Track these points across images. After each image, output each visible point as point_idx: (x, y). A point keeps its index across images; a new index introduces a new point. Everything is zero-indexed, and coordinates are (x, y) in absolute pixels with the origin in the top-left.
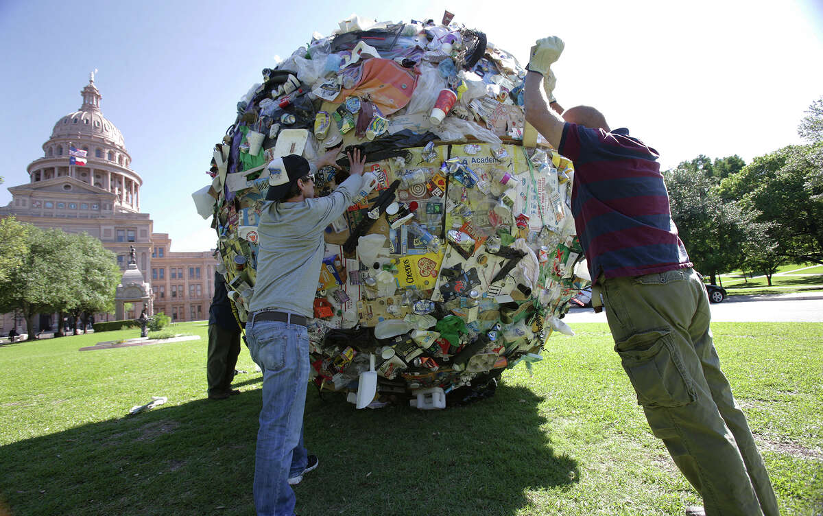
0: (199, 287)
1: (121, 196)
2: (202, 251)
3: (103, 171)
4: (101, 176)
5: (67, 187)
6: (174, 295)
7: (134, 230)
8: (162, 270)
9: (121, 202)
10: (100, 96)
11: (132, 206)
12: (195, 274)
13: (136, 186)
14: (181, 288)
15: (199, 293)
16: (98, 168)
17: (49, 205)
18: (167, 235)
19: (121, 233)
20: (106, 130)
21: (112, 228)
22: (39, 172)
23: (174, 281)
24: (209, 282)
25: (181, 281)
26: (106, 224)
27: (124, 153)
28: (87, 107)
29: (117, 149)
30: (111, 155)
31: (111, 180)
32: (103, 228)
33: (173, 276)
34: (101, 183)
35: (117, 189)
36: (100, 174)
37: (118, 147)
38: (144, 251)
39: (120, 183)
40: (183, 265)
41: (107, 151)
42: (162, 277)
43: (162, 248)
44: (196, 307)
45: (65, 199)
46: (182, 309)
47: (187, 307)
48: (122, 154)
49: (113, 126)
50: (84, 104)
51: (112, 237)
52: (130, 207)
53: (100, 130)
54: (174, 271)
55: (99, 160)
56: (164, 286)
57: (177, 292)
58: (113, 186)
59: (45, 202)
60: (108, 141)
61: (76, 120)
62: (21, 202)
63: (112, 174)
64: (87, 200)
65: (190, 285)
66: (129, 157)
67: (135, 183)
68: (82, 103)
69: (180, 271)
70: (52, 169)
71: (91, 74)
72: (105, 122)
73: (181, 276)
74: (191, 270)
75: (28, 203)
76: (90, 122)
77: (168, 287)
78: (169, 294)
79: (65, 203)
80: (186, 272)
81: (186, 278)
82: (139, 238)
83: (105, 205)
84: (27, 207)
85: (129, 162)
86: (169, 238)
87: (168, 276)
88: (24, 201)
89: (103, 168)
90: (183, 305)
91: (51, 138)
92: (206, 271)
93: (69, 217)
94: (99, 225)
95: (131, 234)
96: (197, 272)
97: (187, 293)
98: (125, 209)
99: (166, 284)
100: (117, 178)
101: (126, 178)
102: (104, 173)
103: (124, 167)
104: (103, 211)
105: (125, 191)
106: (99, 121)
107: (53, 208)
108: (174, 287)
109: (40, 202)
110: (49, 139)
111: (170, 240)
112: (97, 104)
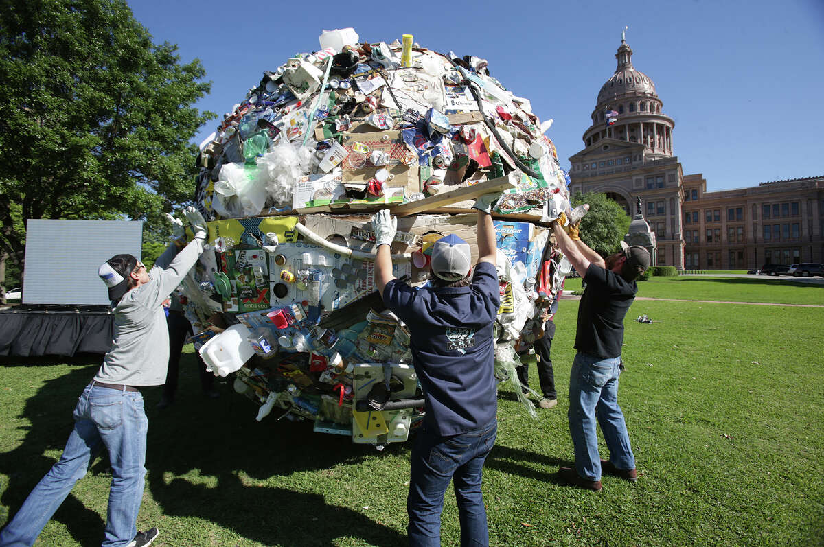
0: (740, 231)
1: (653, 144)
2: (746, 188)
3: (636, 124)
4: (635, 128)
5: (606, 147)
6: (709, 239)
7: (663, 176)
8: (696, 213)
9: (653, 150)
10: (630, 52)
11: (664, 151)
12: (735, 215)
13: (668, 129)
14: (718, 232)
15: (740, 238)
16: (631, 122)
17: (594, 166)
18: (701, 175)
19: (650, 181)
20: (637, 83)
21: (642, 177)
22: (591, 138)
23: (709, 225)
24: (755, 225)
25: (717, 224)
26: (637, 175)
27: (655, 99)
28: (622, 67)
29: (647, 98)
30: (643, 106)
31: (644, 131)
32: (634, 178)
33: (708, 219)
34: (635, 135)
35: (649, 137)
36: (634, 128)
37: (649, 95)
38: (672, 196)
39: (652, 131)
40: (720, 206)
41: (639, 103)
42: (696, 221)
43: (696, 190)
44: (737, 254)
45: (603, 158)
46: (718, 255)
47: (725, 253)
48: (652, 100)
49: (643, 76)
50: (619, 66)
51: (643, 186)
52: (662, 153)
53: (632, 84)
54: (709, 214)
55: (633, 114)
56: (698, 230)
57: (713, 236)
58: (646, 135)
59: (592, 164)
60: (640, 93)
61: (613, 83)
62: (576, 168)
63: (643, 123)
64: (621, 155)
65: (729, 228)
66: (660, 102)
67: (667, 127)
68: (617, 65)
69: (717, 214)
70: (598, 133)
71: (622, 34)
72: (636, 75)
73: (718, 218)
74: (731, 211)
75: (580, 167)
76: (623, 81)
77: (702, 230)
78: (703, 238)
79: (604, 162)
80: (724, 214)
81: (724, 221)
82: (668, 183)
83: (635, 157)
84: (580, 171)
85: (660, 107)
86: (703, 178)
87: (702, 220)
88: (578, 166)
89: (635, 121)
90: (720, 250)
91: (596, 107)
92: (750, 210)
93: (608, 174)
94: (631, 177)
95: (659, 180)
96: (738, 213)
97: (725, 237)
98: (657, 156)
99: (700, 228)
100: (648, 127)
101: (657, 124)
102: (637, 125)
103: (655, 114)
104: (634, 163)
105: (657, 137)
106: (631, 76)
107: (596, 168)
108: (709, 231)
109: (588, 164)
110: (595, 109)
111: (705, 180)
112: (629, 61)
